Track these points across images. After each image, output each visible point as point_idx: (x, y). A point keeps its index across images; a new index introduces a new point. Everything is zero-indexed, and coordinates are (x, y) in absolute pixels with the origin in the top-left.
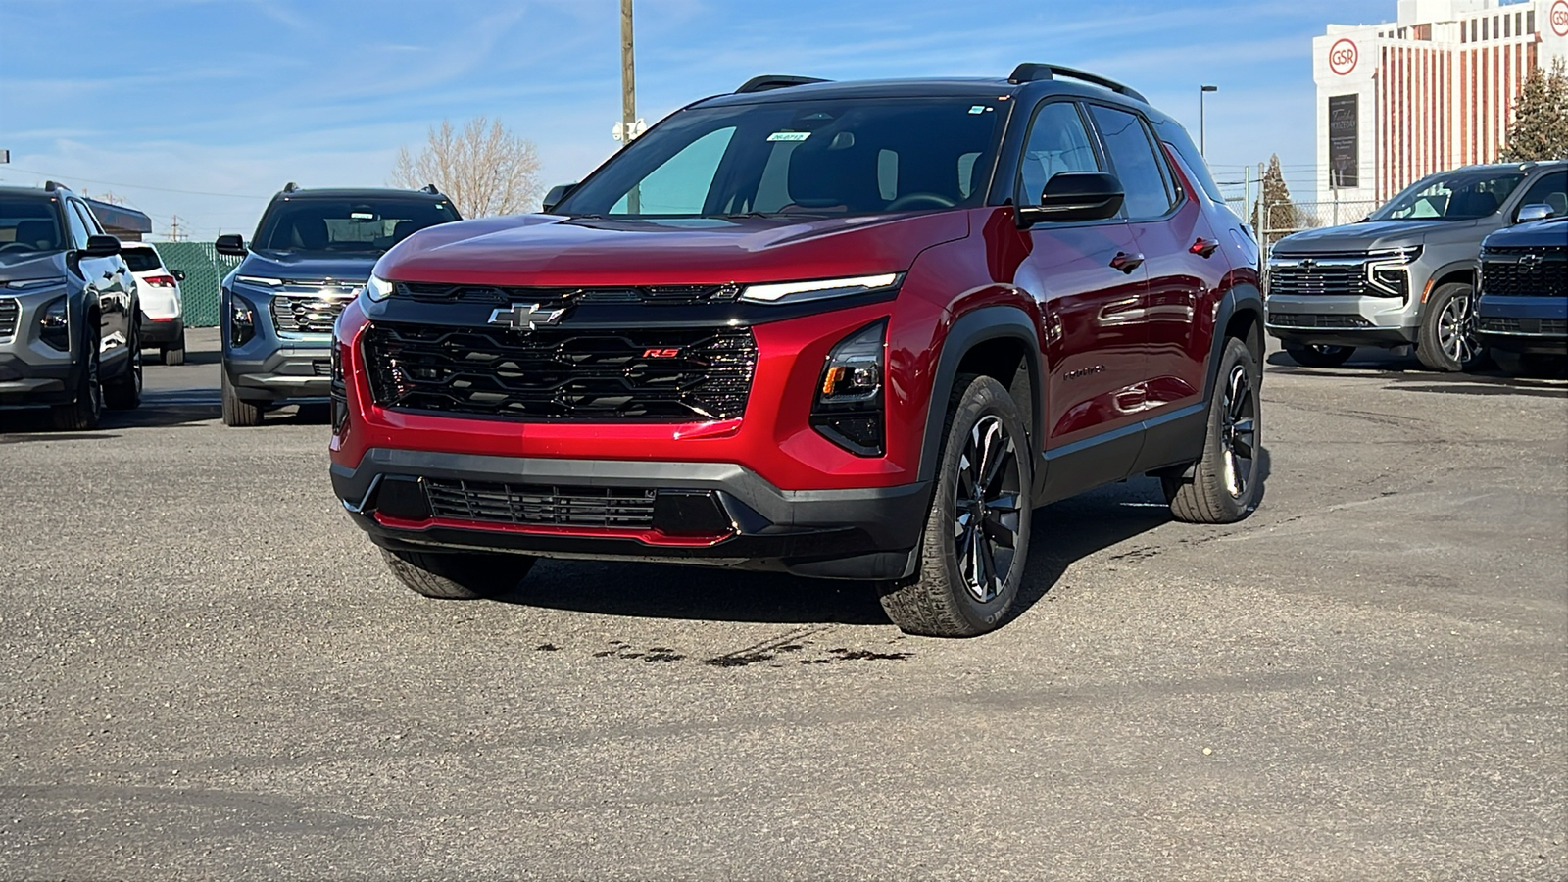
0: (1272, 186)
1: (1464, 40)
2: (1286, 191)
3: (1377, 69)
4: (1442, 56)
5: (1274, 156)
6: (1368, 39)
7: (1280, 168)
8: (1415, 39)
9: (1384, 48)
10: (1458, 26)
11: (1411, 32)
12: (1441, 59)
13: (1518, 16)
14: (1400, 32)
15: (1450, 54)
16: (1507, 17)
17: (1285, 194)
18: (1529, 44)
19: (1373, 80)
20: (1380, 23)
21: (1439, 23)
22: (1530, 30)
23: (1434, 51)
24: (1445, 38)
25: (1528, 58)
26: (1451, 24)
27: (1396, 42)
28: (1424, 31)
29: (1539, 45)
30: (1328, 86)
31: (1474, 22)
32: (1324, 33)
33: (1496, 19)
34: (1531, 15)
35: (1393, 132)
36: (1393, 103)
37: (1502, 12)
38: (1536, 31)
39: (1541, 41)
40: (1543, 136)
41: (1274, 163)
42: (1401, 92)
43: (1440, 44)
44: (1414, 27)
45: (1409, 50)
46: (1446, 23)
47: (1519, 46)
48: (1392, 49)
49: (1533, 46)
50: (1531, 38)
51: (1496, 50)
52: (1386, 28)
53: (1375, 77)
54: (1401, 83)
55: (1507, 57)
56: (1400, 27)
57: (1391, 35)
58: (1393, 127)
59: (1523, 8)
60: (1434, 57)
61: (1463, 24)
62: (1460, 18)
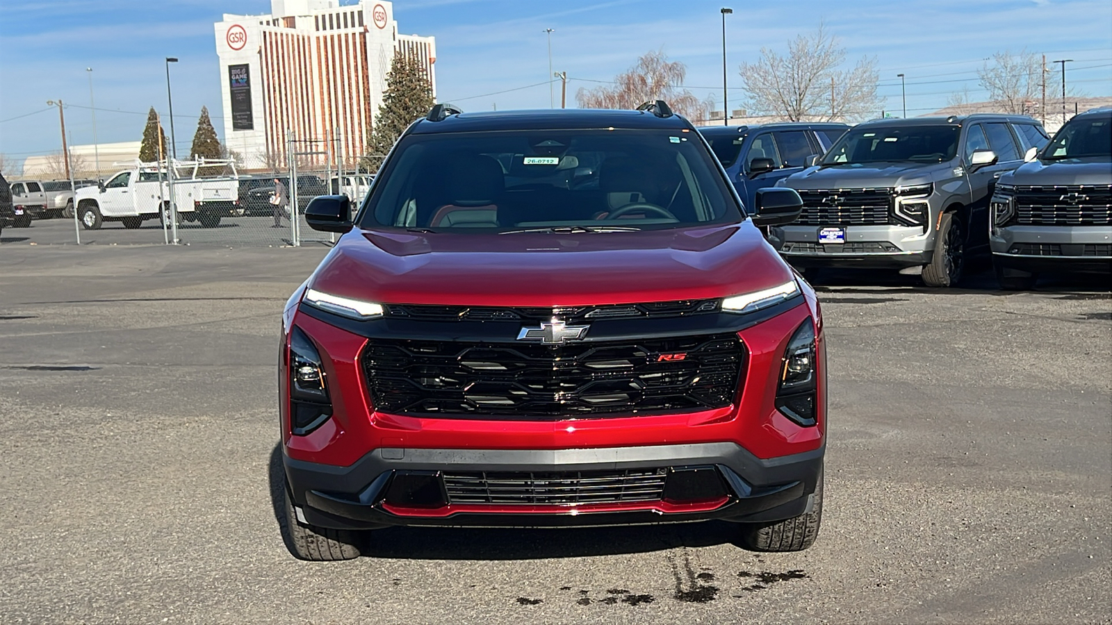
0: (204, 129)
1: (318, 29)
2: (214, 133)
3: (260, 47)
4: (303, 39)
5: (204, 108)
6: (253, 25)
7: (209, 116)
8: (285, 27)
9: (265, 32)
10: (313, 19)
11: (281, 21)
12: (303, 42)
13: (352, 13)
14: (274, 21)
15: (309, 38)
16: (345, 14)
17: (214, 135)
18: (360, 33)
19: (259, 55)
20: (260, 15)
21: (300, 17)
22: (361, 24)
23: (298, 36)
24: (305, 27)
25: (361, 43)
26: (308, 17)
27: (272, 28)
28: (291, 22)
29: (367, 34)
30: (227, 58)
31: (324, 16)
32: (221, 20)
33: (338, 15)
34: (360, 13)
35: (275, 91)
36: (273, 71)
37: (341, 10)
38: (364, 24)
39: (368, 32)
40: (407, 100)
41: (204, 113)
42: (278, 64)
43: (302, 31)
44: (284, 18)
45: (282, 34)
46: (305, 16)
47: (354, 34)
48: (270, 33)
49: (363, 35)
50: (362, 29)
51: (339, 36)
52: (265, 18)
53: (260, 52)
54: (278, 57)
55: (347, 41)
56: (274, 18)
57: (268, 23)
58: (274, 88)
59: (356, 9)
60: (298, 40)
61: (317, 18)
62: (314, 13)
